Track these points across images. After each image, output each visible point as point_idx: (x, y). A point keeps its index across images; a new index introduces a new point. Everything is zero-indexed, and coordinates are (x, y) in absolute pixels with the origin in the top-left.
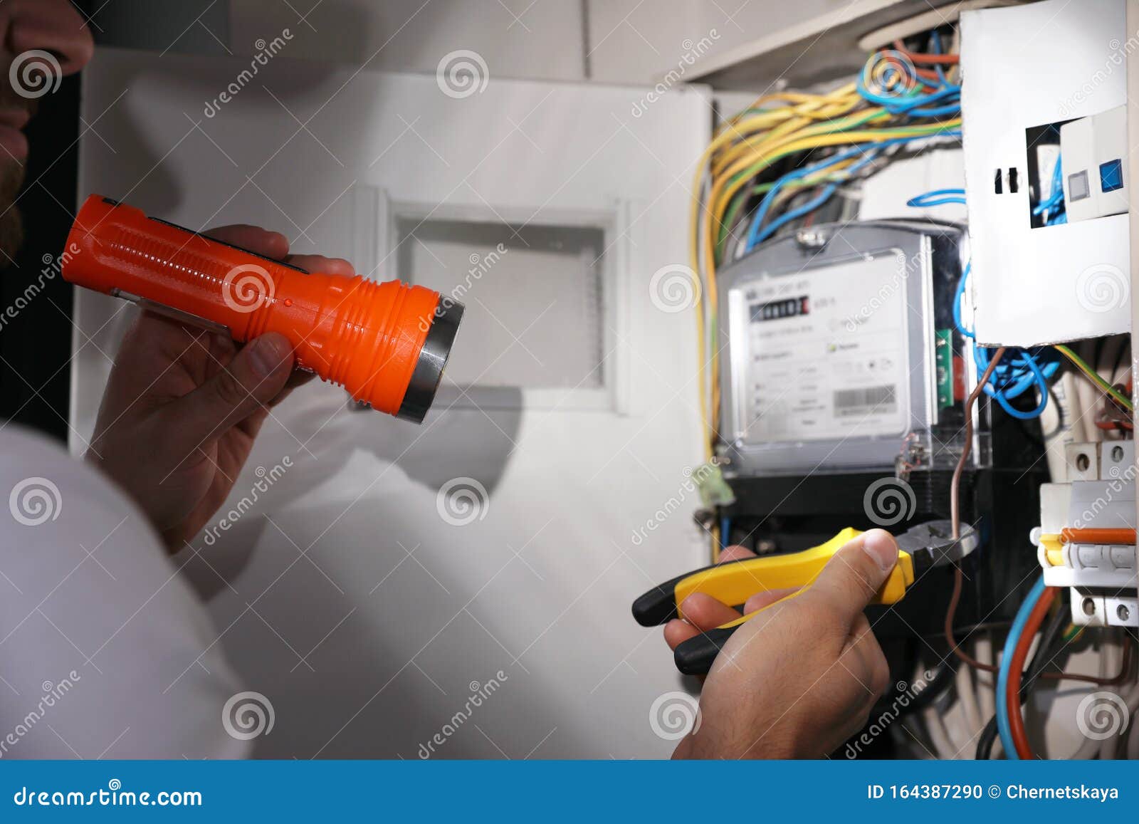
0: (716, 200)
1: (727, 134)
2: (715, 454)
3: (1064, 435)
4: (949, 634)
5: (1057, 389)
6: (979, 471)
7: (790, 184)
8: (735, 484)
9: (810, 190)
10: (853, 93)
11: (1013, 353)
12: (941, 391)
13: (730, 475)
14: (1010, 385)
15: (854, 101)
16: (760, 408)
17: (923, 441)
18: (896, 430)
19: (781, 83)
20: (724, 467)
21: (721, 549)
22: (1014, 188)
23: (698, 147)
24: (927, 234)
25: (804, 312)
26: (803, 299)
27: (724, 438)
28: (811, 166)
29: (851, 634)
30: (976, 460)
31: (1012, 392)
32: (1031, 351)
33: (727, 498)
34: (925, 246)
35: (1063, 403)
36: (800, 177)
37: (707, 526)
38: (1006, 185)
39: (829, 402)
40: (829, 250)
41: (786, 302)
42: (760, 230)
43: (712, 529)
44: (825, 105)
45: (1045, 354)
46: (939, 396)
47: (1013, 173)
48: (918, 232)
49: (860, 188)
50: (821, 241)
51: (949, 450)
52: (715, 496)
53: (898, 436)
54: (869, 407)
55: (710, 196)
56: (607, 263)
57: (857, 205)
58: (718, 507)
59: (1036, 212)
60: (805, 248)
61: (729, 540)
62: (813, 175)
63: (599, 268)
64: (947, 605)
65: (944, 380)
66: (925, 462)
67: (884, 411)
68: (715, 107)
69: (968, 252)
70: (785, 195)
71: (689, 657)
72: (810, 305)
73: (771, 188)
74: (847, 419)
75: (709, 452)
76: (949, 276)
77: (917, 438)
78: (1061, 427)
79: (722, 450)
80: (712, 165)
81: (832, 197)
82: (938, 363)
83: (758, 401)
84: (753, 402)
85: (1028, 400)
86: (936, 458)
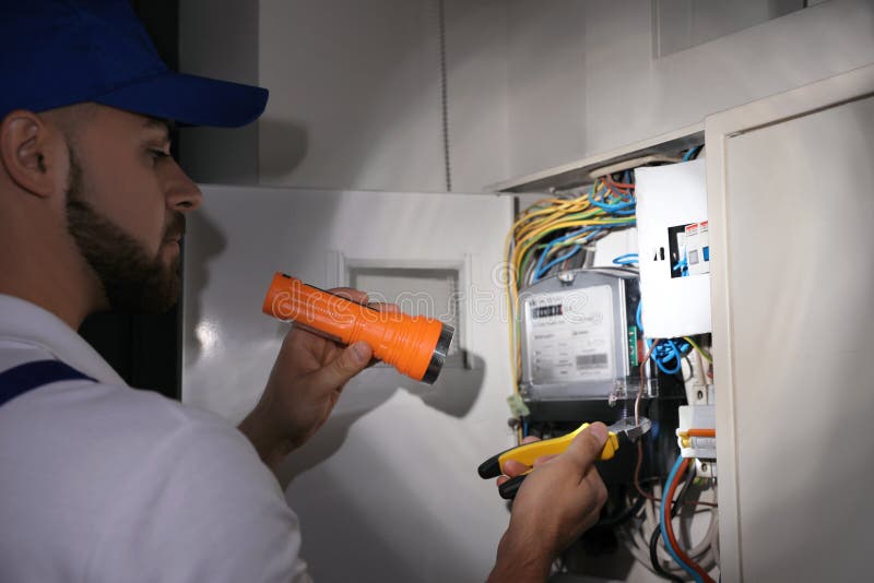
0: (518, 253)
1: (524, 218)
2: (519, 389)
3: (693, 380)
4: (637, 483)
5: (689, 357)
6: (652, 399)
7: (557, 244)
8: (528, 405)
9: (568, 247)
10: (586, 200)
11: (663, 341)
12: (631, 358)
13: (527, 400)
14: (665, 355)
15: (587, 203)
16: (539, 364)
17: (622, 384)
18: (608, 377)
19: (552, 189)
20: (523, 396)
21: (523, 438)
22: (663, 258)
23: (508, 225)
24: (622, 278)
25: (560, 313)
26: (560, 306)
27: (524, 380)
28: (568, 235)
29: (585, 474)
30: (650, 393)
31: (665, 360)
32: (673, 340)
33: (526, 412)
34: (621, 285)
35: (693, 364)
36: (563, 241)
37: (516, 427)
38: (659, 257)
39: (573, 361)
40: (574, 283)
41: (551, 308)
42: (542, 267)
43: (518, 428)
44: (572, 206)
45: (680, 341)
46: (630, 361)
47: (662, 250)
48: (618, 277)
49: (594, 246)
50: (571, 279)
51: (636, 388)
52: (519, 411)
53: (610, 381)
54: (595, 365)
55: (514, 251)
56: (461, 283)
57: (593, 254)
58: (521, 417)
59: (675, 268)
60: (563, 282)
61: (528, 433)
62: (568, 240)
63: (456, 286)
64: (635, 468)
65: (632, 353)
66: (623, 395)
67: (602, 367)
68: (516, 202)
69: (643, 288)
70: (554, 250)
71: (506, 490)
72: (563, 309)
73: (547, 246)
74: (584, 371)
75: (516, 388)
76: (634, 299)
77: (619, 383)
78: (692, 376)
79: (523, 387)
80: (515, 234)
81: (580, 250)
82: (629, 344)
83: (538, 361)
84: (535, 361)
85: (673, 364)
86: (628, 392)
